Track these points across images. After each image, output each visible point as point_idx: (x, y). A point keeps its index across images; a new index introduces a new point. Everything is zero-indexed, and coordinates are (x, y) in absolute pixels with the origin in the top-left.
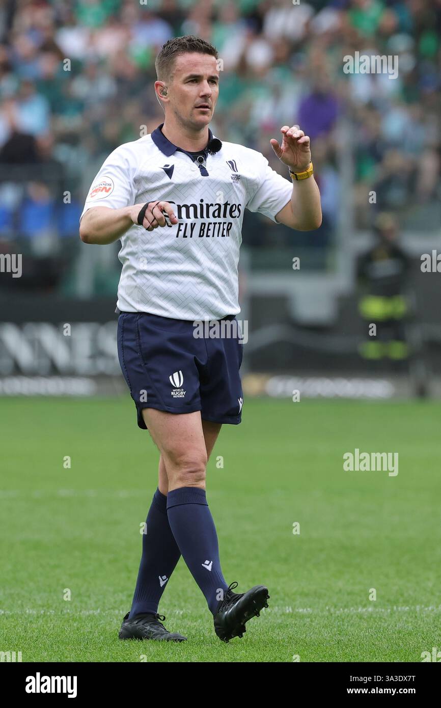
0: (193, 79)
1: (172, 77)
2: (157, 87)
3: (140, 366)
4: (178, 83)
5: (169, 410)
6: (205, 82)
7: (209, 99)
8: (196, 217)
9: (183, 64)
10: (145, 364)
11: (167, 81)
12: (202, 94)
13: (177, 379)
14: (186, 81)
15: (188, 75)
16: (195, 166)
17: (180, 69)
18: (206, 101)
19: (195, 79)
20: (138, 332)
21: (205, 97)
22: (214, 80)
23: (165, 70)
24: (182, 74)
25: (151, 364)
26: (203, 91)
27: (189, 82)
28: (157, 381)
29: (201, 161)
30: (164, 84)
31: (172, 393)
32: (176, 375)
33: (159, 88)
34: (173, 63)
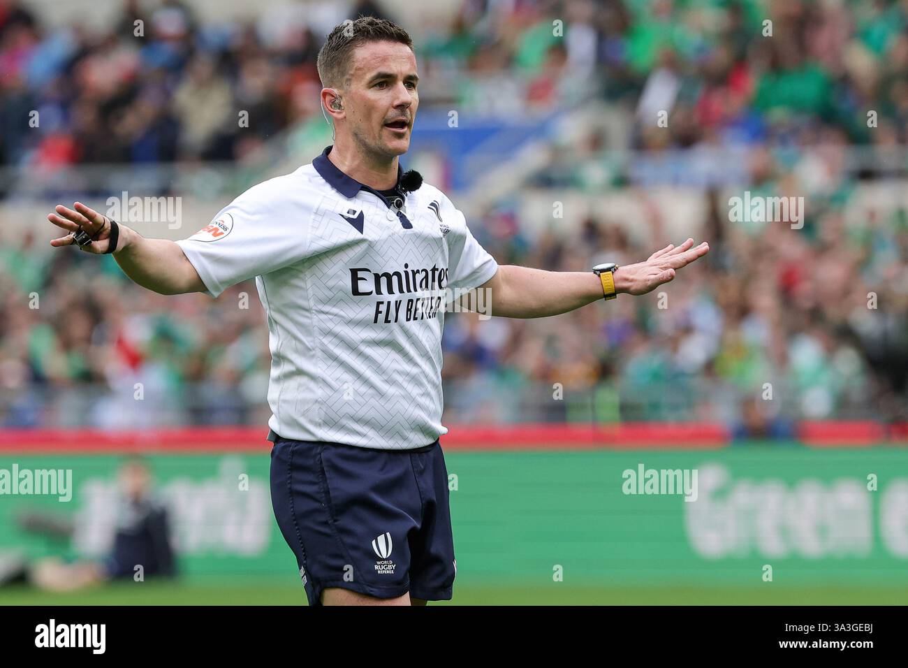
0: (383, 80)
1: (349, 80)
2: (324, 97)
3: (326, 523)
4: (359, 88)
5: (371, 593)
6: (401, 85)
7: (408, 110)
8: (401, 291)
9: (366, 58)
10: (335, 521)
11: (340, 87)
12: (396, 103)
13: (382, 546)
14: (372, 84)
15: (374, 73)
16: (392, 213)
17: (362, 66)
18: (403, 113)
19: (384, 81)
20: (323, 472)
21: (402, 107)
22: (412, 82)
23: (335, 70)
24: (365, 74)
25: (345, 521)
26: (398, 98)
27: (375, 85)
28: (355, 548)
29: (399, 205)
30: (335, 91)
31: (376, 567)
32: (381, 539)
33: (328, 98)
34: (349, 58)
